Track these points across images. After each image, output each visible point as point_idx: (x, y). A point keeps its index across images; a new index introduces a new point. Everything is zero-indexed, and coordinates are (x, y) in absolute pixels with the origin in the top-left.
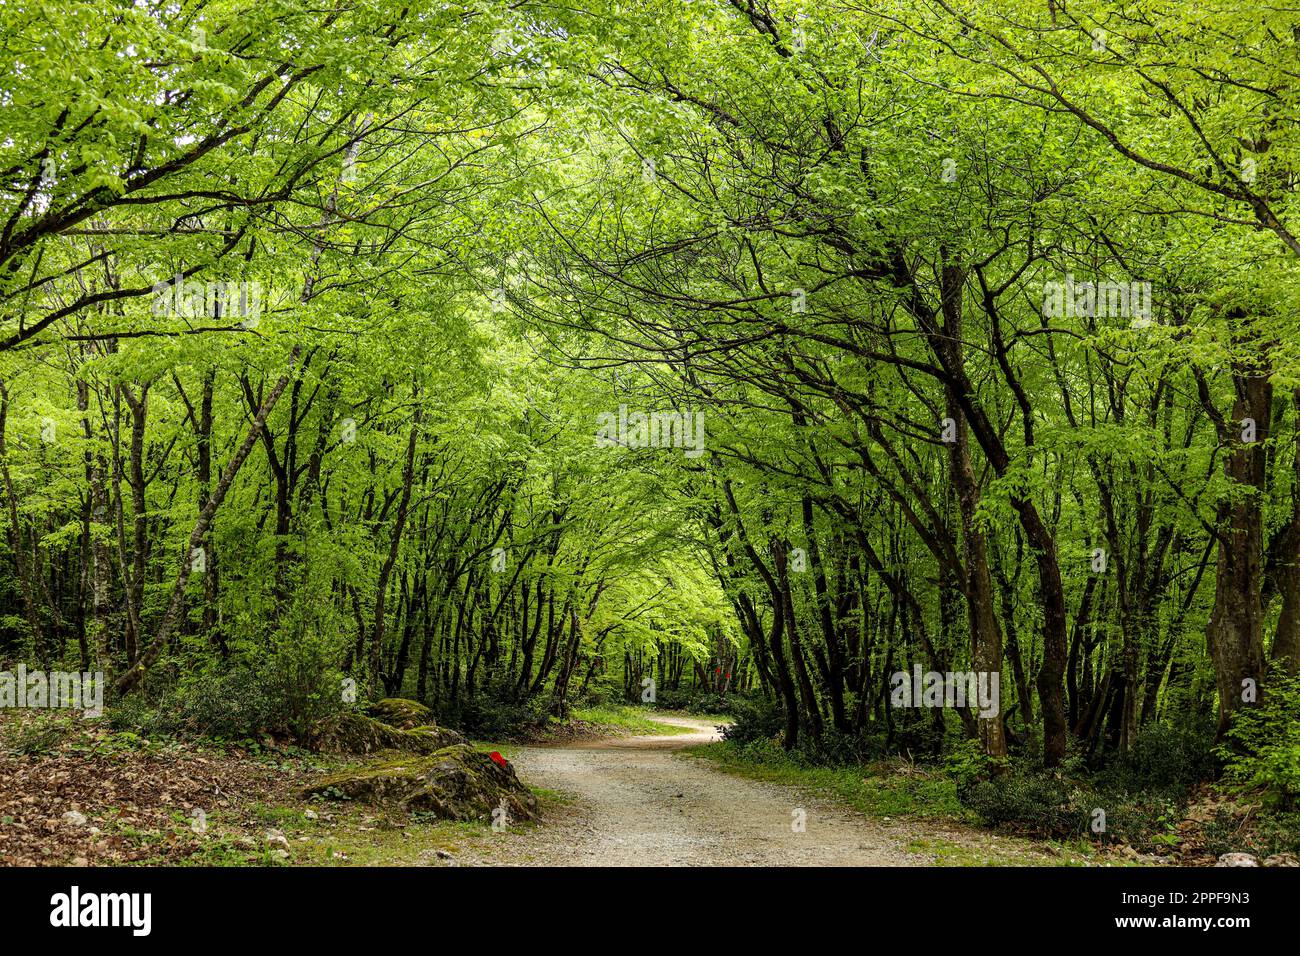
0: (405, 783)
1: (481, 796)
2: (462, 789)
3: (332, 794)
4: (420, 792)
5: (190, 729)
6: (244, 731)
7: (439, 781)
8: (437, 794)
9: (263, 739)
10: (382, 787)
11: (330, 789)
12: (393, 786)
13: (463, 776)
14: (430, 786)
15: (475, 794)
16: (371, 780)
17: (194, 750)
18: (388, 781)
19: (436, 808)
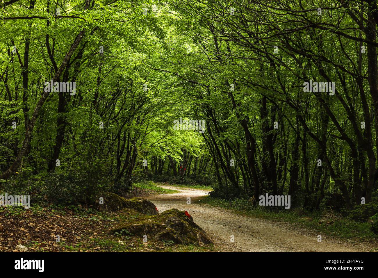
0: (156, 227)
1: (191, 233)
2: (182, 229)
3: (124, 232)
4: (165, 231)
5: (45, 201)
6: (69, 202)
7: (172, 226)
8: (172, 232)
9: (77, 205)
10: (147, 229)
11: (123, 230)
12: (151, 228)
13: (182, 224)
14: (168, 228)
15: (189, 232)
16: (142, 226)
17: (50, 210)
18: (149, 226)
19: (173, 239)
